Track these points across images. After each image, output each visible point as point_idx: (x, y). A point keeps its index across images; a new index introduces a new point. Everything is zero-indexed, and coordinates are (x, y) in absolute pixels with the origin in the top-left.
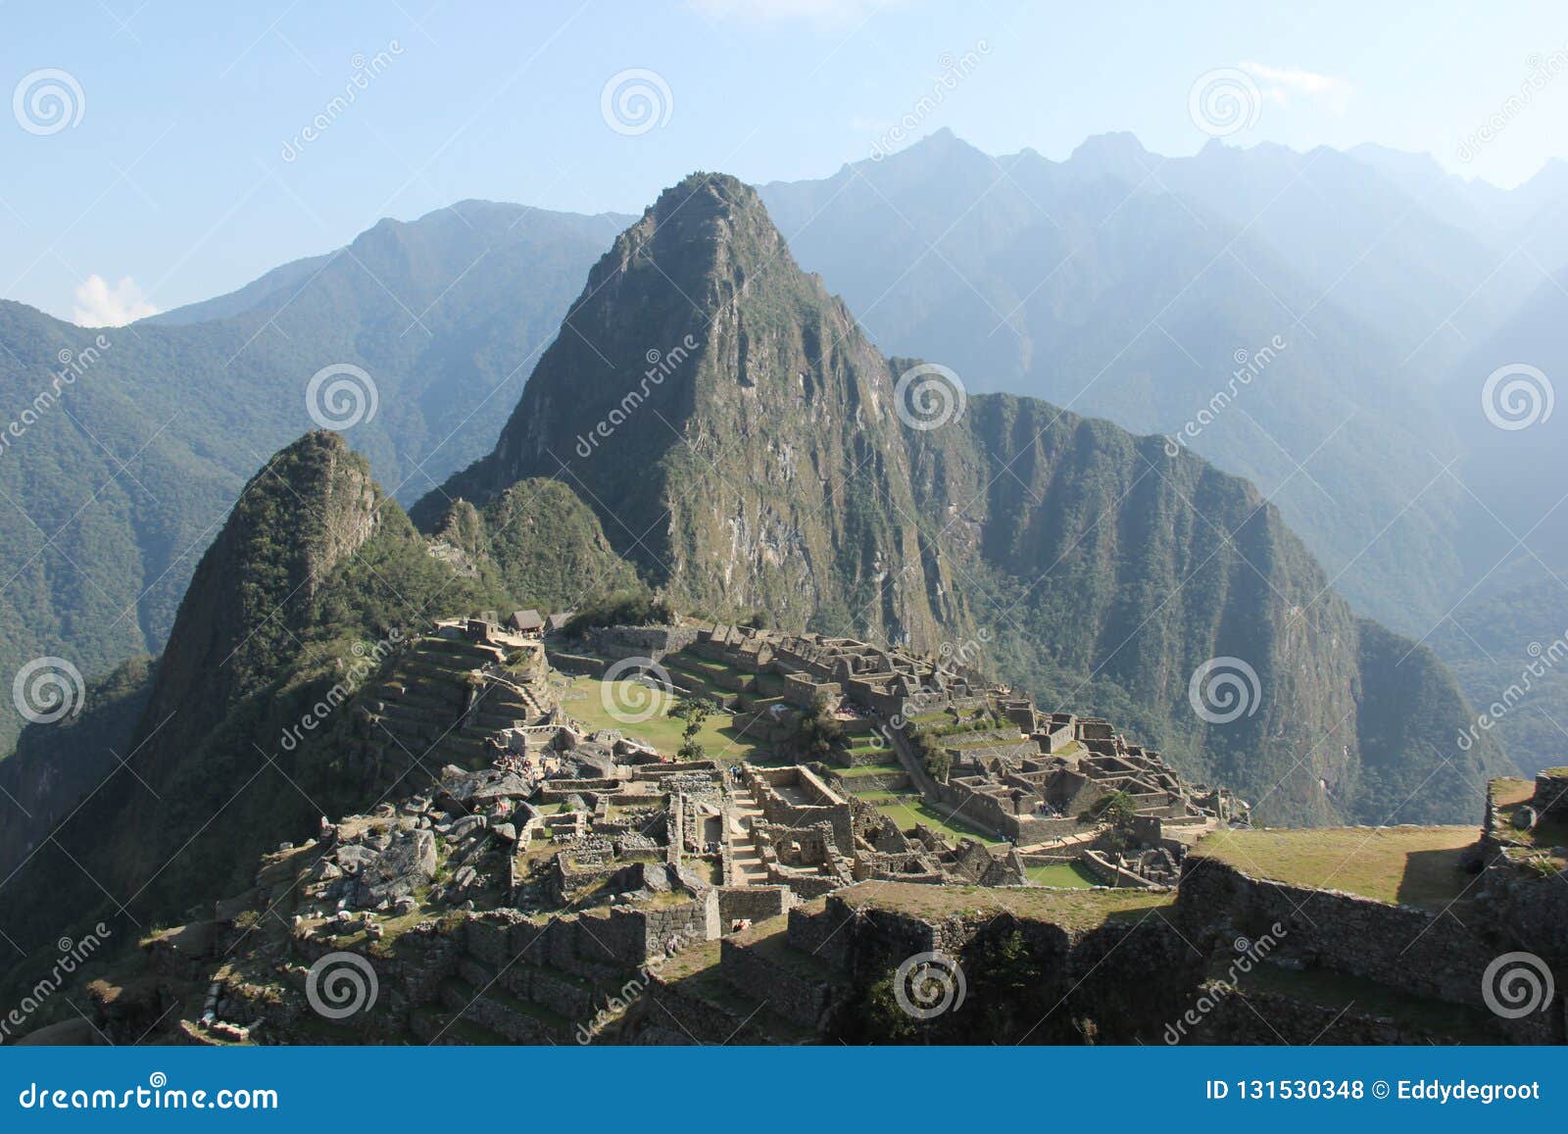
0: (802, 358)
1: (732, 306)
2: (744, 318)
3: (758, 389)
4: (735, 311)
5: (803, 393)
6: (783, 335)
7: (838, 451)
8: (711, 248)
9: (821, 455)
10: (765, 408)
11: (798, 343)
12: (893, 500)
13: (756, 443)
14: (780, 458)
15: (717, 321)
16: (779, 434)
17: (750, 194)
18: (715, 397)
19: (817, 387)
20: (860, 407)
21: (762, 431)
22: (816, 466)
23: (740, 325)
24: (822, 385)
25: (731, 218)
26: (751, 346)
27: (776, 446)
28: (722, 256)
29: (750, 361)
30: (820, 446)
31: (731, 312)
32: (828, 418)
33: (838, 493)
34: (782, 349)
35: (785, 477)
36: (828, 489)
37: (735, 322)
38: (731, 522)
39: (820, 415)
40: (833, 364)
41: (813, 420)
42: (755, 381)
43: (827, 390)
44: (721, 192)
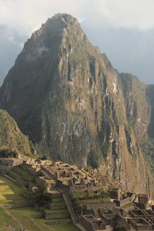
0: (89, 73)
1: (66, 56)
2: (70, 60)
3: (74, 82)
4: (67, 58)
5: (89, 84)
6: (83, 66)
7: (99, 101)
8: (61, 38)
9: (94, 103)
10: (76, 88)
11: (88, 68)
12: (117, 117)
13: (73, 99)
14: (81, 104)
15: (61, 61)
16: (80, 96)
17: (75, 21)
18: (59, 85)
19: (93, 82)
20: (107, 88)
21: (75, 95)
22: (92, 106)
23: (69, 62)
24: (95, 82)
25: (68, 28)
26: (72, 69)
27: (79, 100)
28: (64, 40)
29: (71, 73)
30: (94, 100)
31: (66, 58)
32: (97, 91)
33: (100, 115)
34: (83, 70)
35: (82, 109)
36: (96, 113)
37: (67, 61)
38: (63, 123)
39: (94, 90)
40: (99, 75)
41: (92, 92)
42: (73, 80)
43: (97, 83)
44: (66, 20)
